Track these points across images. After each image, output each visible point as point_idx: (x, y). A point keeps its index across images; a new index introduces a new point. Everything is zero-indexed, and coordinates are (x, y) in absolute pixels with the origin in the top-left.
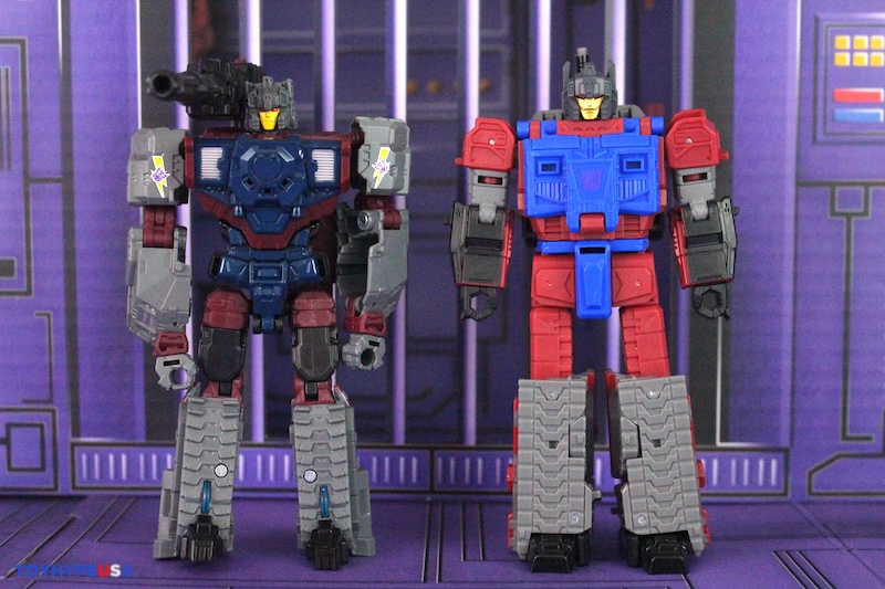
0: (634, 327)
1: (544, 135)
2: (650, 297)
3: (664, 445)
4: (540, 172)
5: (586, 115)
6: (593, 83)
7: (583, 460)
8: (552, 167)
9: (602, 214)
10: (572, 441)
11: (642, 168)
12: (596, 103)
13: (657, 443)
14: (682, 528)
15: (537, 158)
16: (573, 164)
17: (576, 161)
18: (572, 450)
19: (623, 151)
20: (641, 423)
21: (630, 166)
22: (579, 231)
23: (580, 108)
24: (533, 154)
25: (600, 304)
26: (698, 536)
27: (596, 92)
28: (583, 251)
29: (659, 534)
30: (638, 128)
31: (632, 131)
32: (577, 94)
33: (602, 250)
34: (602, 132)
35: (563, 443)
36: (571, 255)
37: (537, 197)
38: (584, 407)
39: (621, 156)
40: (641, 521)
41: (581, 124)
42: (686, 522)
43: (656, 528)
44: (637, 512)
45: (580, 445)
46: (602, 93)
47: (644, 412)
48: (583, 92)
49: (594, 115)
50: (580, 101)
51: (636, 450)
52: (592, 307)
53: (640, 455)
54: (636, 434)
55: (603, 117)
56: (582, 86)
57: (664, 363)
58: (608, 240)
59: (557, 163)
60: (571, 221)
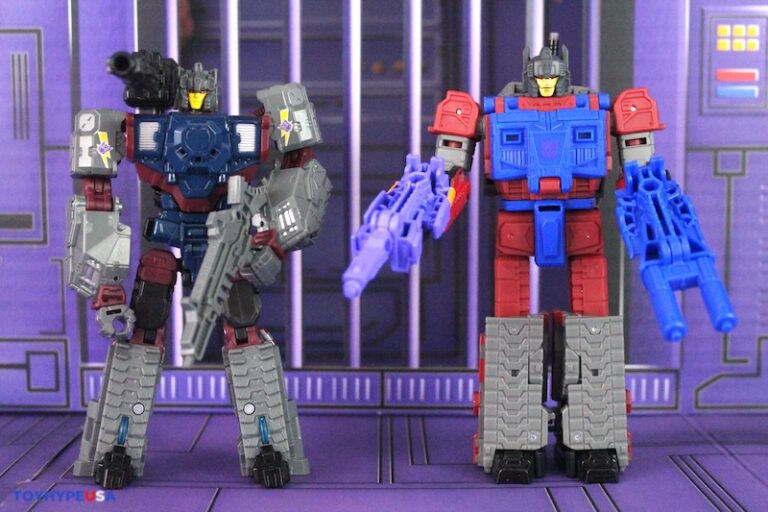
0: (581, 273)
1: (507, 109)
2: (596, 248)
3: (602, 374)
4: (505, 141)
5: (543, 93)
6: (550, 66)
7: (540, 387)
8: (516, 138)
9: (559, 178)
10: (531, 371)
11: (592, 139)
12: (552, 83)
13: (595, 372)
14: (611, 446)
15: (502, 130)
16: (535, 136)
17: (537, 132)
18: (531, 378)
19: (576, 123)
20: (583, 355)
21: (583, 136)
22: (538, 192)
23: (538, 87)
24: (500, 126)
25: (556, 254)
26: (624, 454)
27: (552, 73)
28: (542, 209)
29: (591, 450)
30: (587, 104)
31: (583, 106)
32: (536, 74)
33: (556, 208)
34: (557, 107)
35: (524, 371)
36: (531, 212)
37: (502, 163)
38: (541, 341)
39: (575, 129)
40: (576, 438)
41: (540, 100)
42: (615, 442)
43: (589, 444)
44: (575, 430)
45: (538, 373)
46: (557, 73)
47: (586, 345)
48: (541, 73)
49: (550, 93)
50: (539, 81)
51: (577, 377)
52: (549, 257)
53: (580, 382)
54: (577, 363)
55: (559, 94)
56: (541, 69)
57: (604, 305)
58: (562, 200)
59: (519, 133)
60: (532, 183)
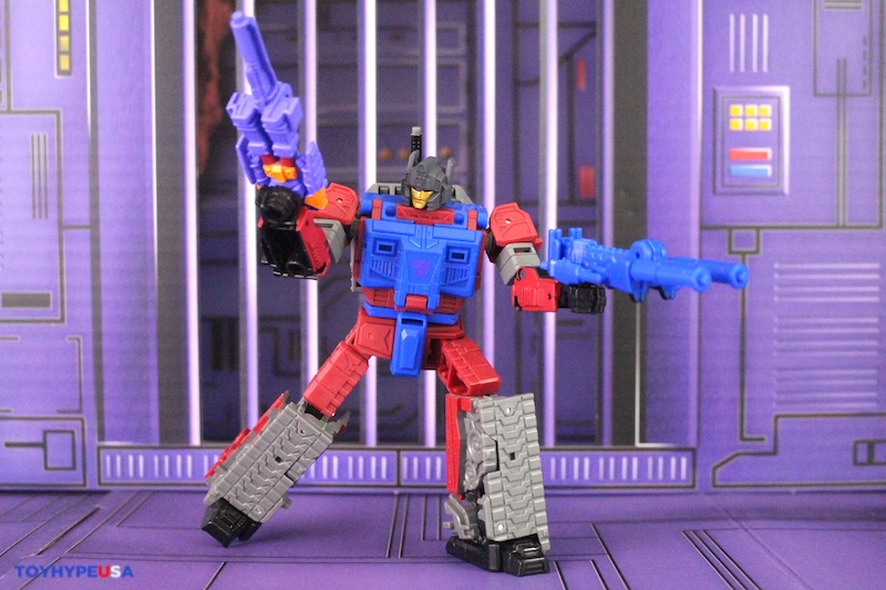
3: (519, 457)
9: (426, 297)
11: (465, 260)
13: (512, 456)
16: (408, 253)
19: (451, 242)
20: (499, 439)
21: (456, 256)
33: (420, 322)
39: (449, 248)
42: (537, 526)
50: (414, 191)
51: (494, 464)
53: (498, 468)
54: (494, 449)
58: (426, 315)
